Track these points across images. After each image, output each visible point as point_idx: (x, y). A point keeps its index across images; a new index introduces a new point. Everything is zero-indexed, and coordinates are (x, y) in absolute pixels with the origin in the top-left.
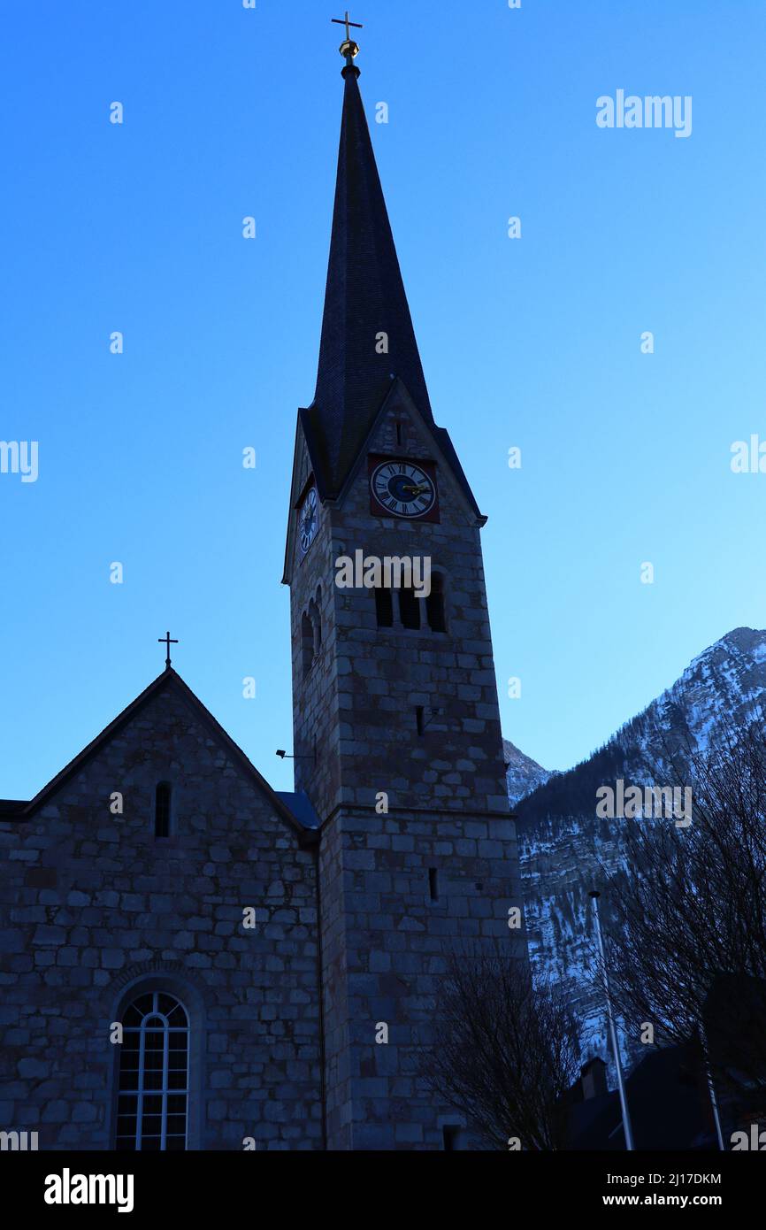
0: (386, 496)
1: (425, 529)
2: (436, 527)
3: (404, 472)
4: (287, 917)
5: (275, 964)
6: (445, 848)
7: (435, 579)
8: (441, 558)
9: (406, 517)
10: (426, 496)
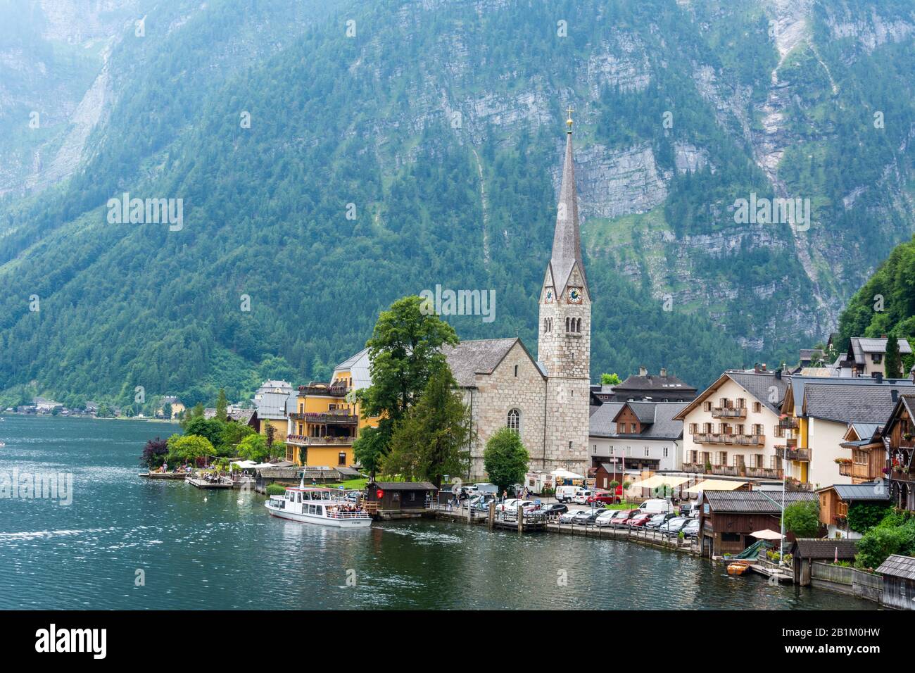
0: (571, 297)
1: (578, 306)
2: (581, 305)
4: (539, 395)
5: (537, 405)
6: (575, 386)
7: (579, 319)
8: (581, 314)
9: (574, 303)
10: (580, 297)
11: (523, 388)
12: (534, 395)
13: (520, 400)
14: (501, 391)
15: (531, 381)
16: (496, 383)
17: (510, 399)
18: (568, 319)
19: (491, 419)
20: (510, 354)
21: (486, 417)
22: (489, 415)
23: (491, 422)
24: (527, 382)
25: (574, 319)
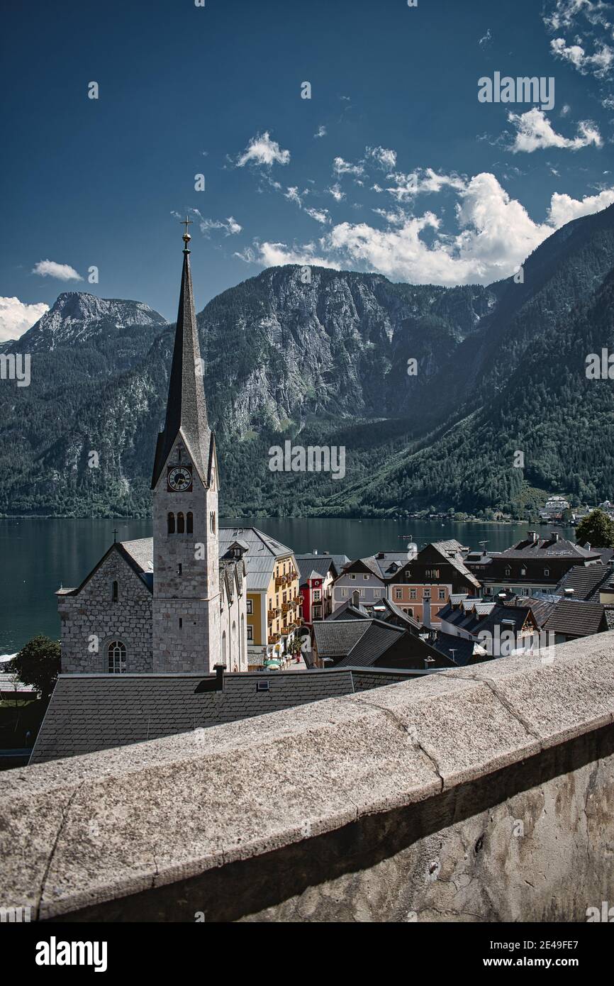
0: (173, 483)
1: (187, 494)
2: (191, 493)
3: (180, 472)
6: (185, 612)
7: (190, 515)
8: (191, 506)
9: (180, 491)
10: (188, 481)
11: (126, 613)
12: (143, 621)
13: (121, 629)
14: (91, 618)
15: (137, 603)
16: (84, 607)
17: (106, 629)
18: (170, 514)
19: (80, 656)
20: (104, 566)
21: (72, 653)
22: (76, 650)
23: (80, 659)
24: (132, 604)
25: (180, 514)
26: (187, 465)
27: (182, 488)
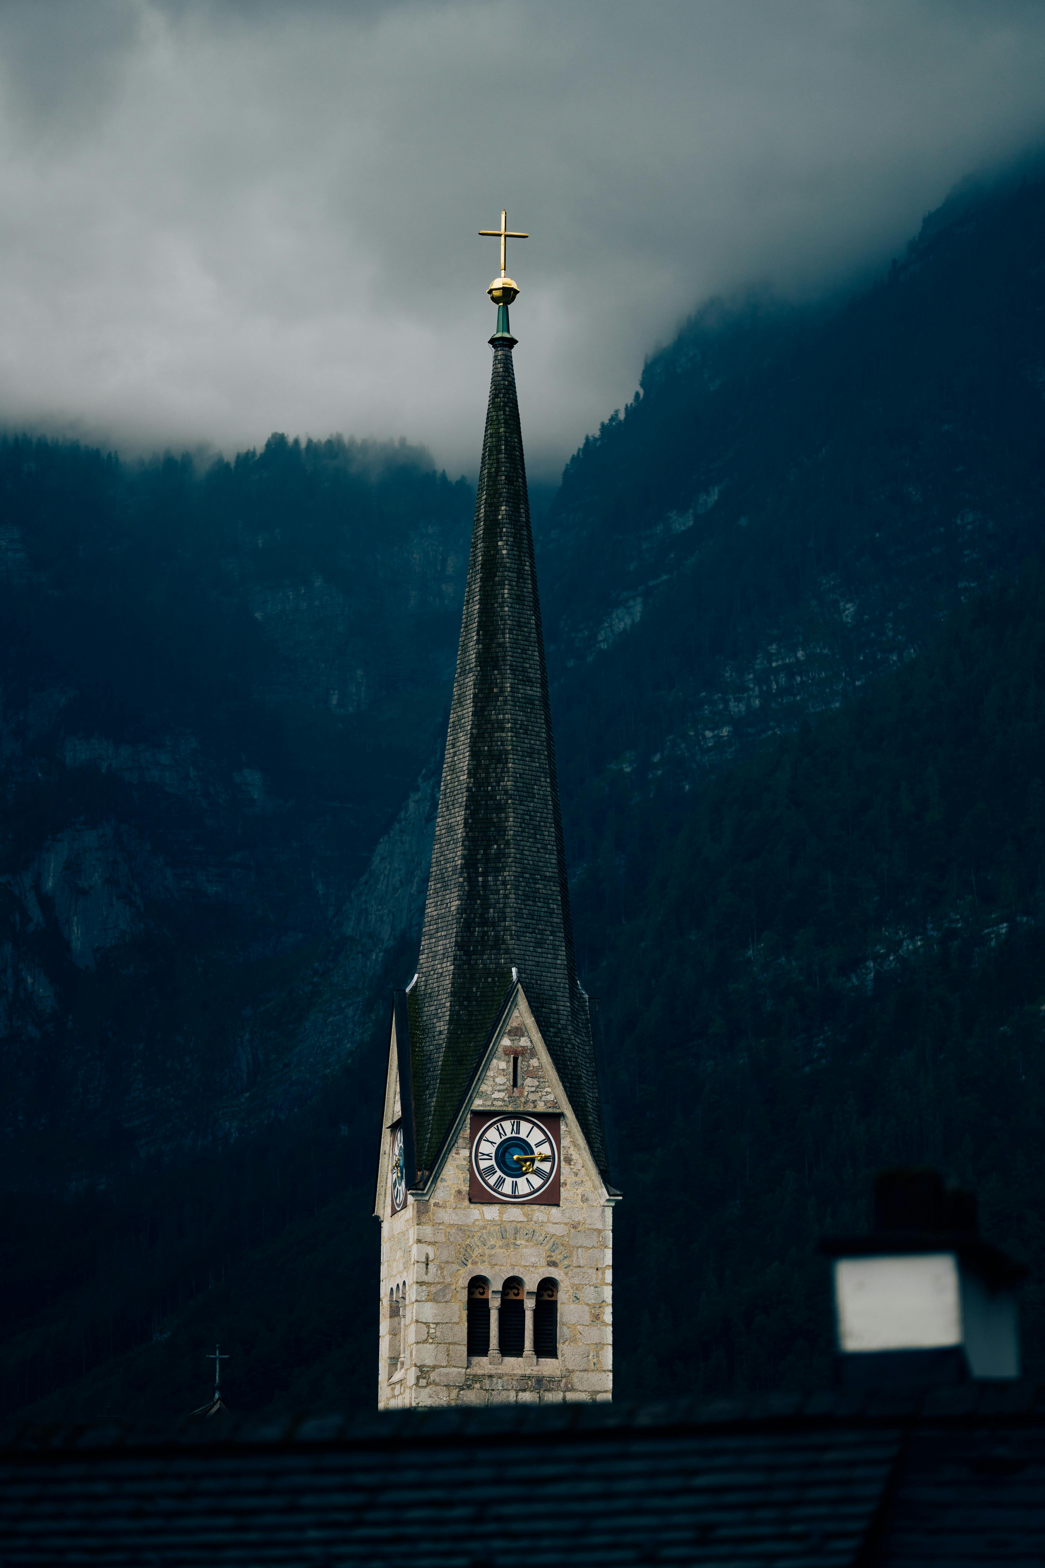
0: (490, 1170)
1: (540, 1213)
2: (554, 1210)
3: (518, 1132)
7: (548, 1286)
8: (556, 1257)
9: (515, 1200)
10: (546, 1166)
18: (478, 1283)
25: (513, 1283)
26: (541, 1108)
27: (523, 1187)
